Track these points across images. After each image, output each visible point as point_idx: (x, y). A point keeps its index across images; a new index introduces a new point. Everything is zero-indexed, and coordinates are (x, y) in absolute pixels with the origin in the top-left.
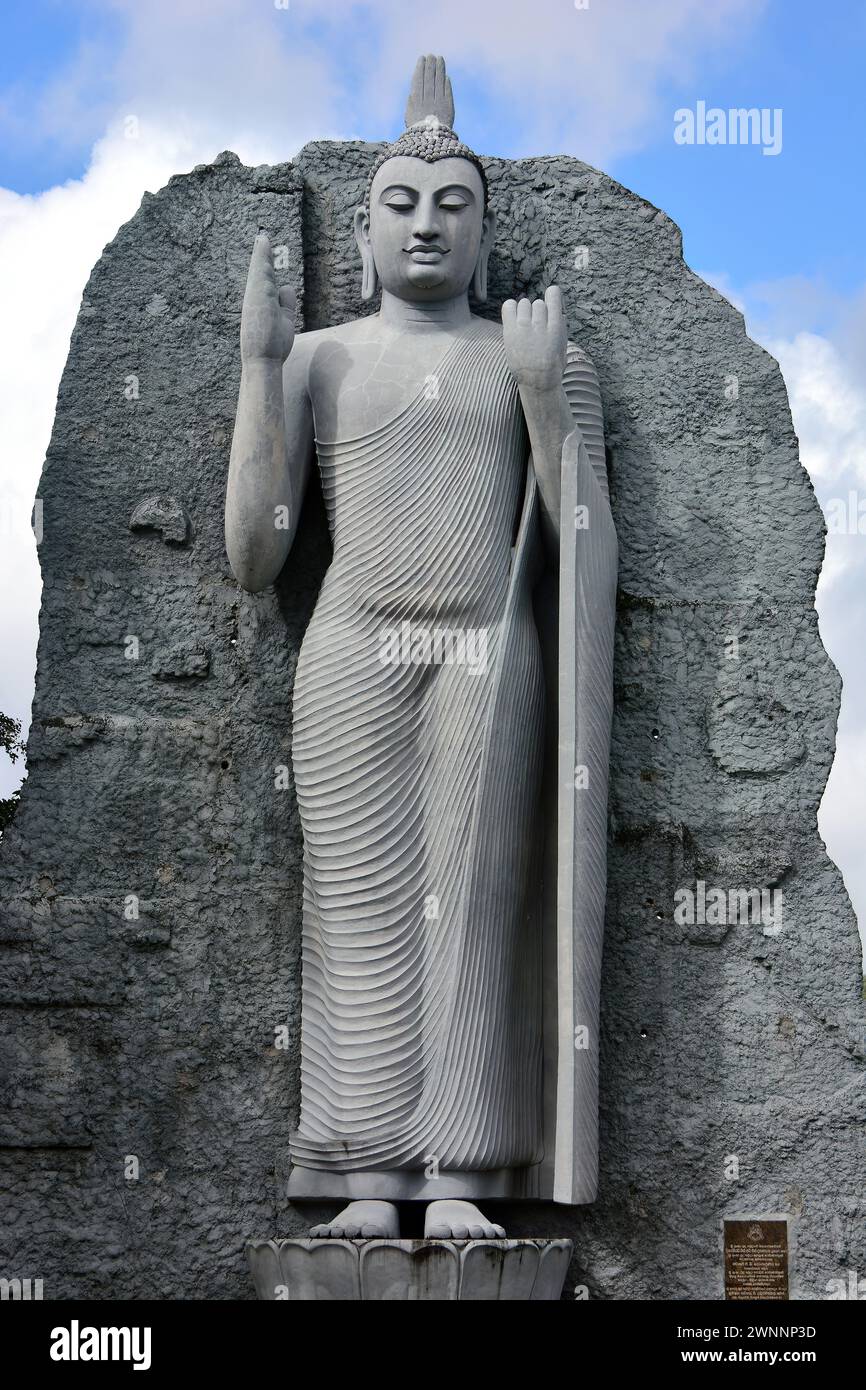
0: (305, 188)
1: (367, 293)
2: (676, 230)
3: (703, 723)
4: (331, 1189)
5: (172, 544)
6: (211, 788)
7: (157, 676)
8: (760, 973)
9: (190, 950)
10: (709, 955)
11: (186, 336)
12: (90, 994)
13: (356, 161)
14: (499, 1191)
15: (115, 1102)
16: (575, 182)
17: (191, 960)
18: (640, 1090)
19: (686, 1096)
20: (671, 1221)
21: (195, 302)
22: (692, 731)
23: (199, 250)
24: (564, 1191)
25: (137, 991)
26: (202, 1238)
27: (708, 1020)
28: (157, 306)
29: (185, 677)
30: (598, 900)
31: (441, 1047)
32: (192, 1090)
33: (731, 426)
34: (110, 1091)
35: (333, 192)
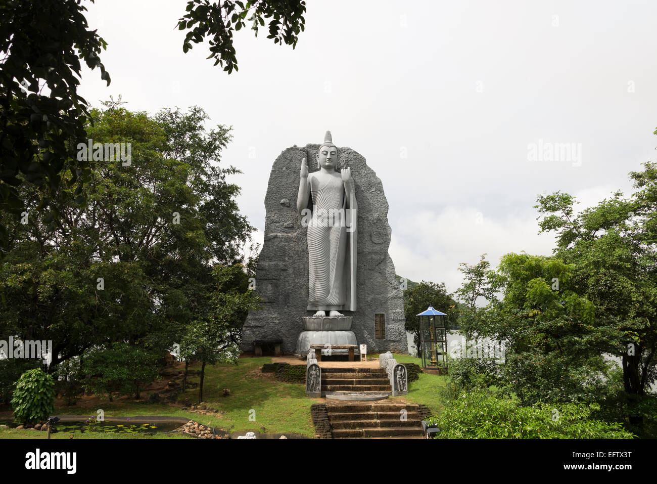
0: (307, 151)
1: (318, 168)
2: (365, 159)
3: (371, 236)
4: (314, 309)
5: (287, 206)
6: (293, 245)
7: (285, 227)
8: (380, 275)
9: (291, 271)
10: (372, 272)
11: (289, 174)
12: (274, 277)
15: (279, 294)
16: (349, 151)
17: (291, 272)
18: (362, 293)
19: (368, 294)
20: (367, 314)
21: (290, 168)
22: (369, 237)
23: (291, 160)
24: (352, 309)
25: (282, 277)
26: (293, 317)
27: (372, 282)
28: (284, 169)
29: (289, 227)
30: (356, 264)
32: (291, 293)
33: (374, 190)
34: (278, 293)
35: (312, 152)
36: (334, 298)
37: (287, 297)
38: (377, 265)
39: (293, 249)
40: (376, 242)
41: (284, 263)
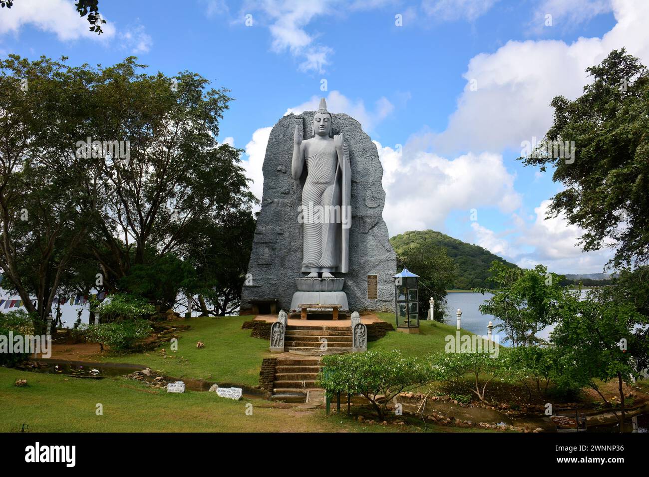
0: (304, 118)
1: (313, 134)
2: (360, 125)
3: (364, 200)
4: (308, 271)
5: (283, 173)
6: (289, 210)
7: (281, 193)
8: (373, 238)
9: (286, 234)
10: (366, 235)
11: (285, 141)
12: (271, 241)
13: (311, 114)
14: (334, 271)
15: (275, 258)
16: (345, 117)
17: (286, 236)
19: (362, 257)
20: (360, 275)
21: (287, 136)
23: (287, 128)
24: (343, 271)
25: (278, 241)
26: (289, 278)
27: (365, 245)
28: (281, 136)
29: (286, 193)
31: (325, 249)
32: (287, 256)
33: (369, 154)
34: (274, 256)
35: (308, 119)
36: (327, 260)
37: (283, 259)
38: (371, 229)
39: (289, 214)
40: (370, 206)
41: (280, 228)
